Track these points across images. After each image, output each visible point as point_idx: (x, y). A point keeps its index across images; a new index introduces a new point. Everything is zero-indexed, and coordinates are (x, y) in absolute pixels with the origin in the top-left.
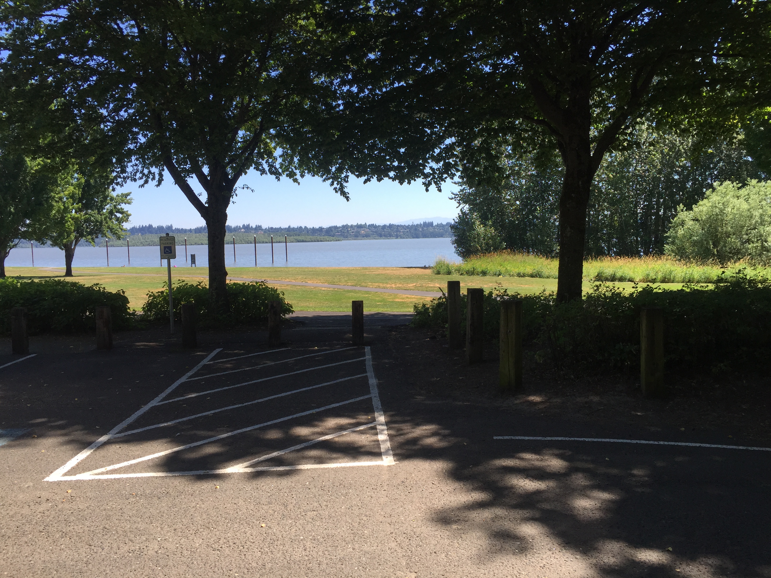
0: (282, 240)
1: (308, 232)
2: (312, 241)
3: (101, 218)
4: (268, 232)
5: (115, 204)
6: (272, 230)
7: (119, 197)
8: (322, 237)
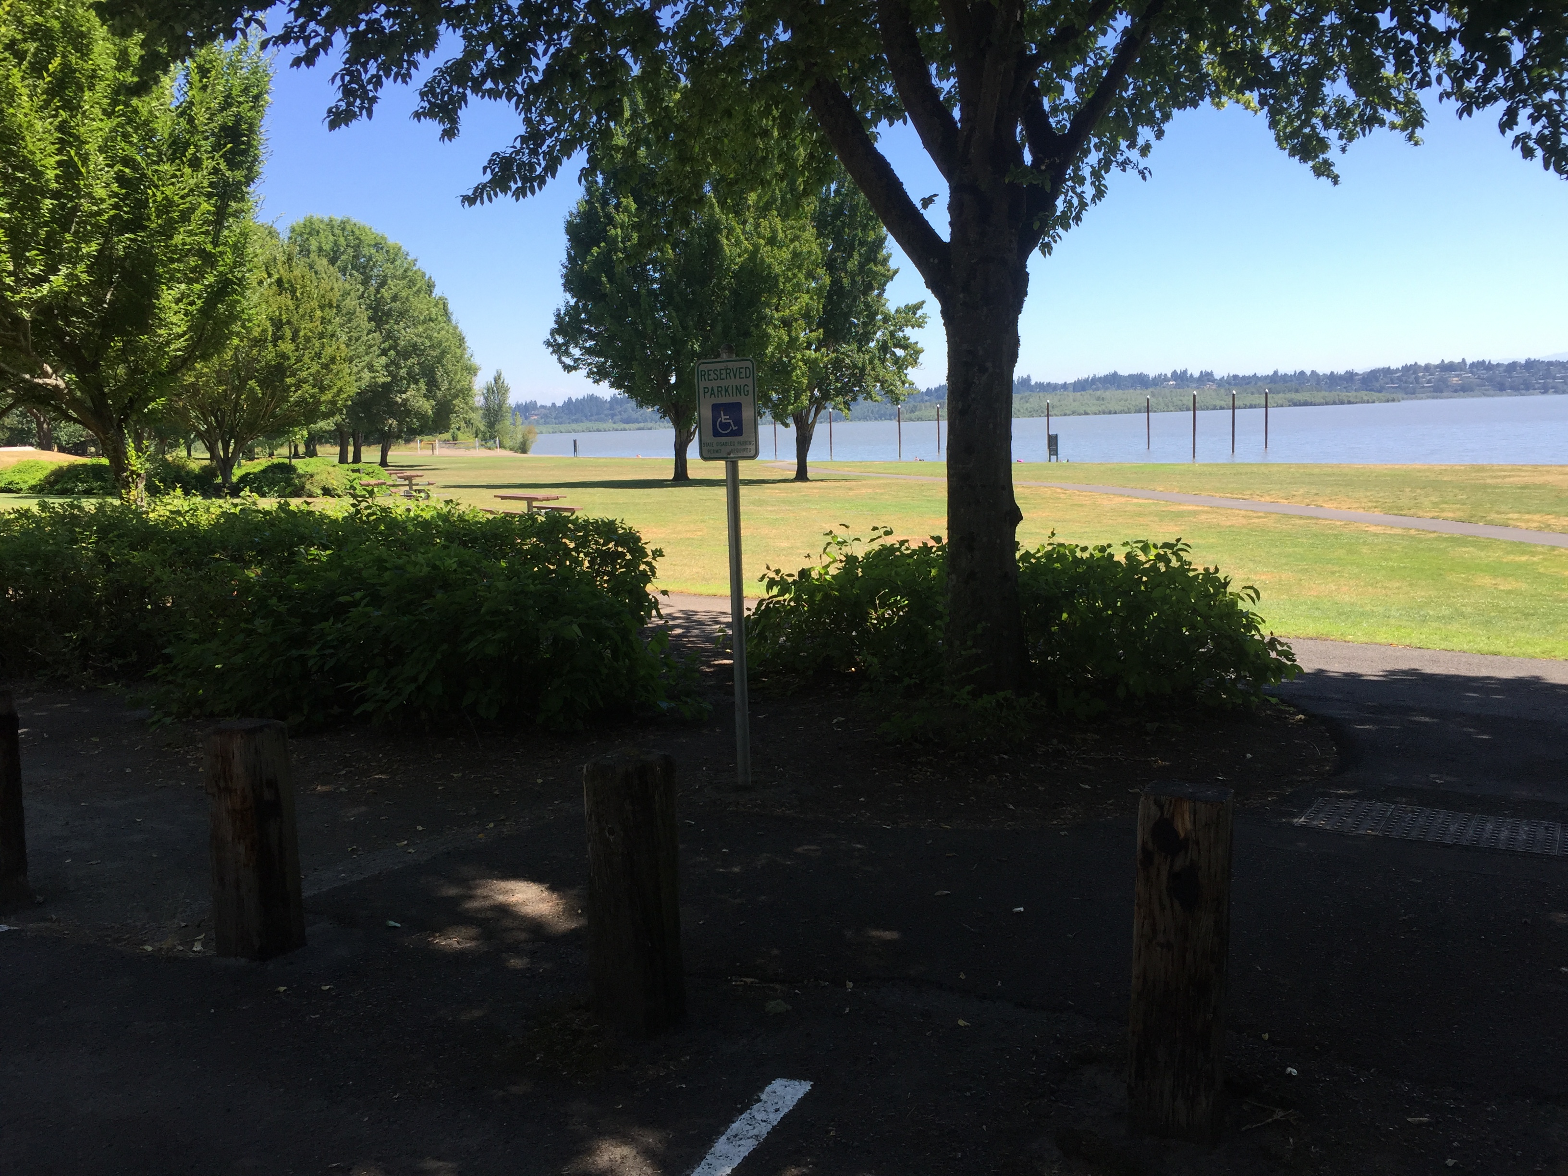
0: (1258, 402)
1: (1318, 383)
2: (1327, 404)
3: (864, 359)
4: (1227, 385)
5: (892, 328)
6: (1236, 381)
7: (900, 313)
8: (1353, 394)
